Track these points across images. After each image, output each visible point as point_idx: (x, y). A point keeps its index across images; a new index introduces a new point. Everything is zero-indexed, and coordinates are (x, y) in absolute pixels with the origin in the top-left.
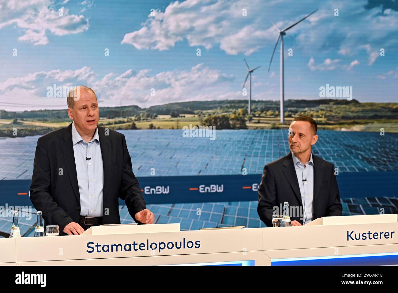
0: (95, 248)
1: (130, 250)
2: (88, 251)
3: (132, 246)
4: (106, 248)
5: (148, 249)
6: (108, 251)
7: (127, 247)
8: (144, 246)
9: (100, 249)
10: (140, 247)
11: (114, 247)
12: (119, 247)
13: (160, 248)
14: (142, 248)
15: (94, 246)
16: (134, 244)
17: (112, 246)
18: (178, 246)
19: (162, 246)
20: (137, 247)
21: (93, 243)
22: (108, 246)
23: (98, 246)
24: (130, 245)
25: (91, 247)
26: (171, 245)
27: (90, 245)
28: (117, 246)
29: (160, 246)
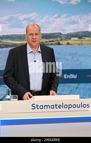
0: (36, 107)
1: (54, 108)
2: (32, 109)
3: (55, 106)
4: (41, 107)
5: (63, 108)
6: (42, 108)
7: (52, 107)
8: (61, 106)
9: (38, 107)
10: (59, 107)
11: (46, 107)
12: (48, 107)
13: (69, 107)
14: (60, 107)
15: (35, 106)
16: (56, 105)
17: (45, 106)
18: (79, 106)
19: (70, 106)
20: (57, 107)
21: (35, 104)
22: (42, 106)
23: (37, 106)
24: (54, 106)
25: (34, 106)
26: (74, 106)
27: (33, 105)
28: (47, 106)
29: (69, 106)
